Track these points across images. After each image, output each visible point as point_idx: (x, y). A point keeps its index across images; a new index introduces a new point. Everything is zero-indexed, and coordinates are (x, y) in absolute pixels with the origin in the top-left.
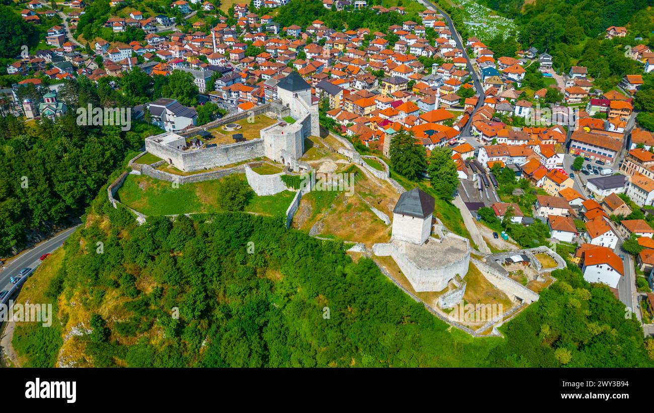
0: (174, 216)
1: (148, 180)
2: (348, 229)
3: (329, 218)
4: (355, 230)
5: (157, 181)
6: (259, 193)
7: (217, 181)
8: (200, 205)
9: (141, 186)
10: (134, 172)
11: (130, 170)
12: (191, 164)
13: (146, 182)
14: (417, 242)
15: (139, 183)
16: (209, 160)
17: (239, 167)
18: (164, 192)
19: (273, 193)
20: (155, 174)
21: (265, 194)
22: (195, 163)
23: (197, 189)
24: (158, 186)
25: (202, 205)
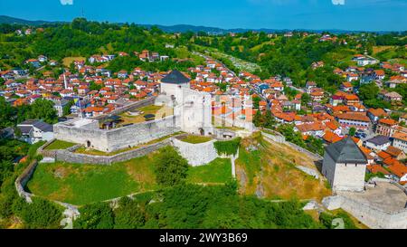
0: (114, 200)
1: (66, 166)
2: (287, 189)
3: (266, 180)
4: (294, 188)
5: (77, 166)
6: (193, 163)
7: (146, 157)
8: (135, 185)
9: (57, 174)
10: (45, 160)
11: (40, 158)
12: (115, 143)
13: (64, 169)
14: (359, 190)
15: (54, 171)
16: (132, 137)
17: (165, 141)
18: (91, 175)
19: (207, 162)
20: (75, 158)
21: (200, 164)
22: (119, 141)
23: (128, 168)
24: (80, 171)
25: (138, 184)
